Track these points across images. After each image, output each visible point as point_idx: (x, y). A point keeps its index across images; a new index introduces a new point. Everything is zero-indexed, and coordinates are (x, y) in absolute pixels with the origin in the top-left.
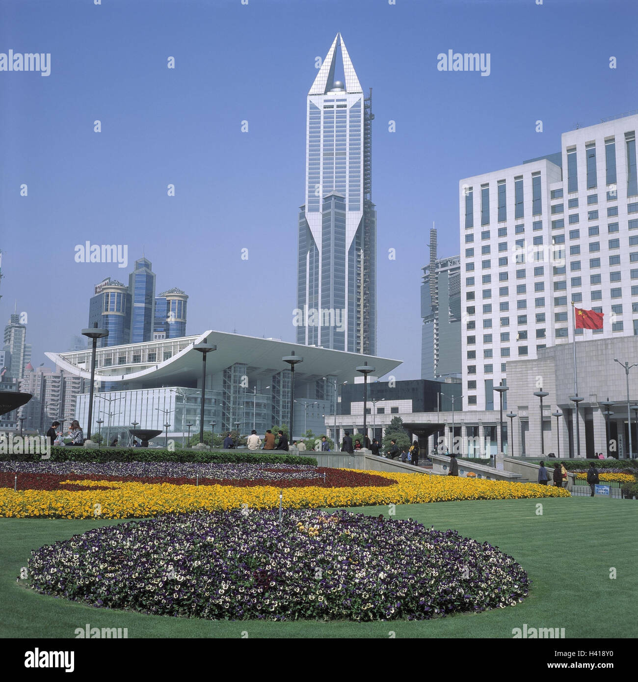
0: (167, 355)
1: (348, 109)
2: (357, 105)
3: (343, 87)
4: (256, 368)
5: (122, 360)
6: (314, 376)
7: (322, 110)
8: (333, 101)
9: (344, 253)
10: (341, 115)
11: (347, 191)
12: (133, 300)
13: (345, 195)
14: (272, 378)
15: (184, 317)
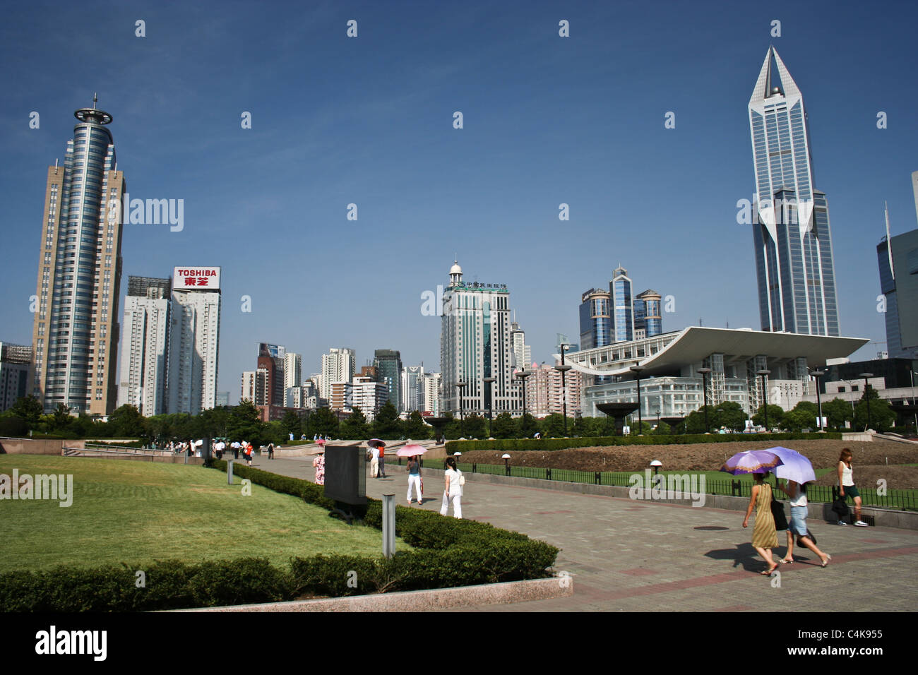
0: (654, 350)
1: (788, 111)
2: (797, 105)
3: (782, 92)
4: (732, 356)
5: (616, 357)
6: (784, 359)
7: (764, 115)
8: (773, 106)
9: (799, 242)
10: (783, 117)
11: (796, 185)
12: (615, 305)
13: (794, 189)
14: (746, 364)
15: (659, 314)
